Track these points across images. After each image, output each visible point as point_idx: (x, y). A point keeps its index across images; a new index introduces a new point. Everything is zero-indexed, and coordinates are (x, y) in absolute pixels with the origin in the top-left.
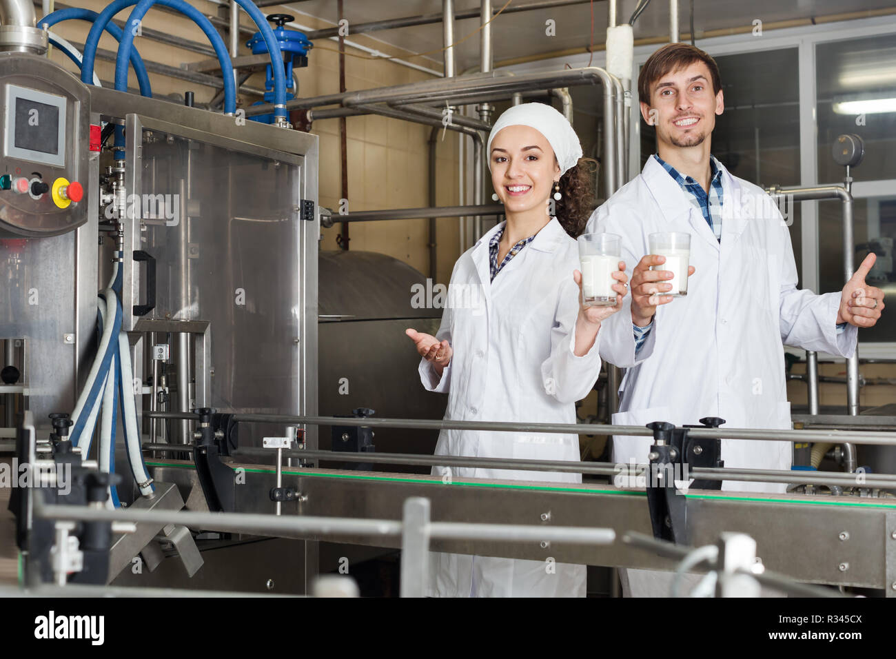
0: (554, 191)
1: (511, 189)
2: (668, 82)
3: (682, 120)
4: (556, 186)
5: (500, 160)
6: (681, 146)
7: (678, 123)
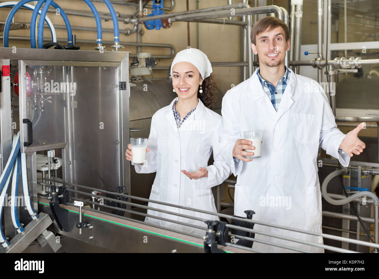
0: (199, 89)
1: (181, 89)
2: (265, 36)
3: (271, 54)
4: (200, 86)
5: (176, 76)
6: (269, 66)
7: (269, 55)
